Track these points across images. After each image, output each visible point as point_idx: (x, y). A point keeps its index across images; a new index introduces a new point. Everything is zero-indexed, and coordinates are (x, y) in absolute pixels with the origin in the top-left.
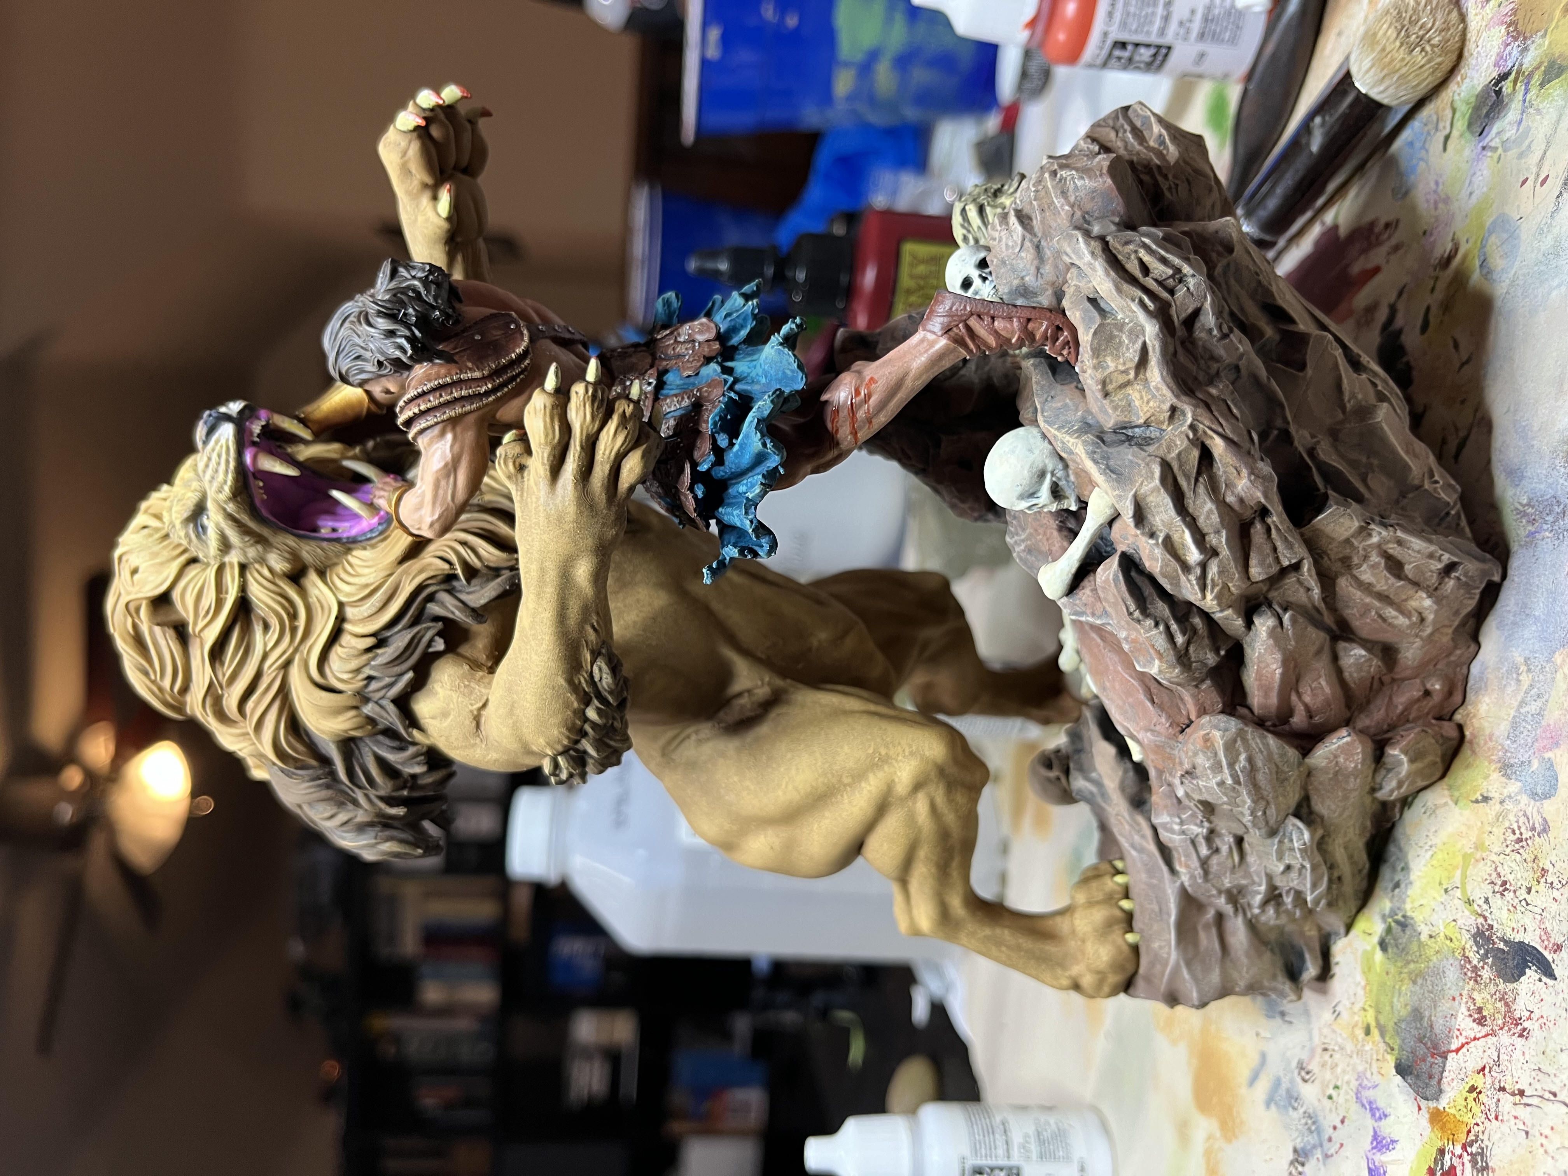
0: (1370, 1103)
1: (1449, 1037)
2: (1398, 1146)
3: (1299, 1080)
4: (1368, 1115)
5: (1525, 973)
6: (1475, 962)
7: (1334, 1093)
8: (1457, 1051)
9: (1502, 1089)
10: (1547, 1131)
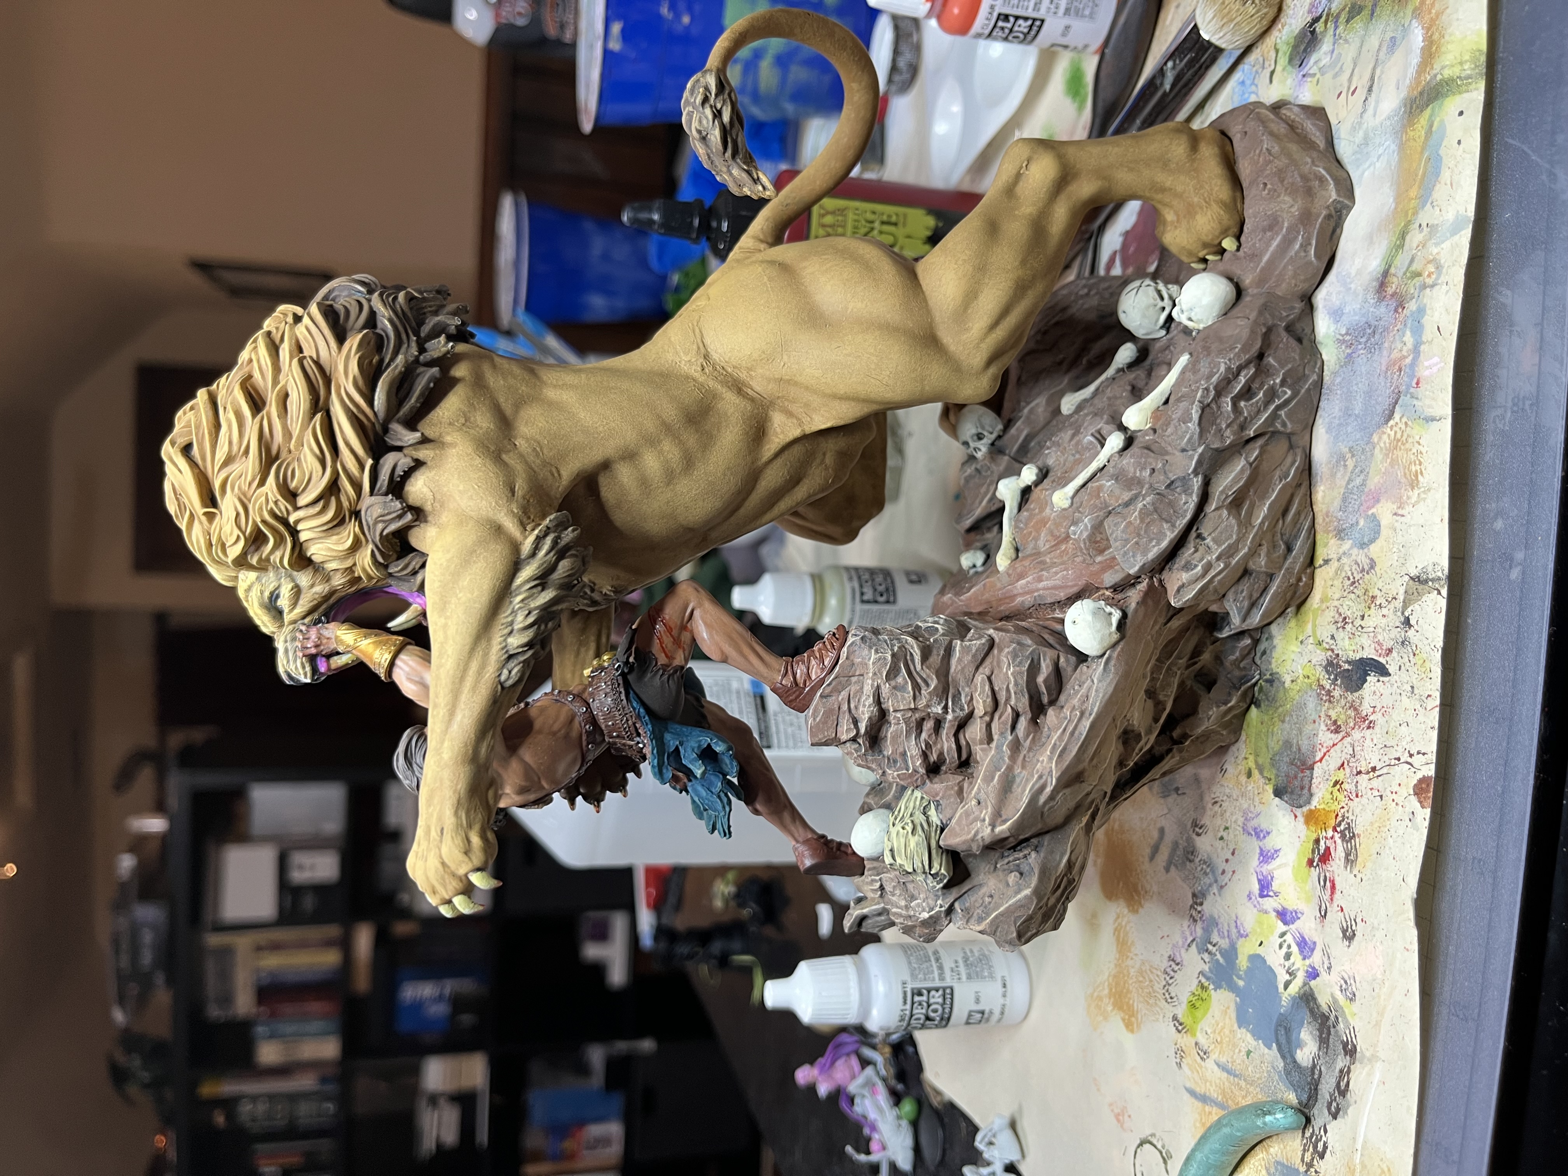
0: (1255, 829)
1: (1313, 752)
2: (1281, 854)
3: (1194, 836)
4: (1254, 838)
5: (1366, 681)
6: (1328, 687)
7: (1225, 834)
8: (1321, 760)
9: (1359, 773)
10: (1396, 788)
